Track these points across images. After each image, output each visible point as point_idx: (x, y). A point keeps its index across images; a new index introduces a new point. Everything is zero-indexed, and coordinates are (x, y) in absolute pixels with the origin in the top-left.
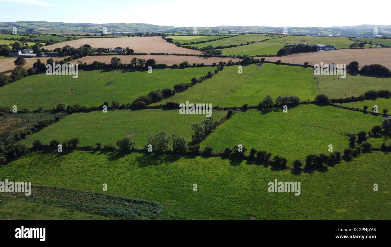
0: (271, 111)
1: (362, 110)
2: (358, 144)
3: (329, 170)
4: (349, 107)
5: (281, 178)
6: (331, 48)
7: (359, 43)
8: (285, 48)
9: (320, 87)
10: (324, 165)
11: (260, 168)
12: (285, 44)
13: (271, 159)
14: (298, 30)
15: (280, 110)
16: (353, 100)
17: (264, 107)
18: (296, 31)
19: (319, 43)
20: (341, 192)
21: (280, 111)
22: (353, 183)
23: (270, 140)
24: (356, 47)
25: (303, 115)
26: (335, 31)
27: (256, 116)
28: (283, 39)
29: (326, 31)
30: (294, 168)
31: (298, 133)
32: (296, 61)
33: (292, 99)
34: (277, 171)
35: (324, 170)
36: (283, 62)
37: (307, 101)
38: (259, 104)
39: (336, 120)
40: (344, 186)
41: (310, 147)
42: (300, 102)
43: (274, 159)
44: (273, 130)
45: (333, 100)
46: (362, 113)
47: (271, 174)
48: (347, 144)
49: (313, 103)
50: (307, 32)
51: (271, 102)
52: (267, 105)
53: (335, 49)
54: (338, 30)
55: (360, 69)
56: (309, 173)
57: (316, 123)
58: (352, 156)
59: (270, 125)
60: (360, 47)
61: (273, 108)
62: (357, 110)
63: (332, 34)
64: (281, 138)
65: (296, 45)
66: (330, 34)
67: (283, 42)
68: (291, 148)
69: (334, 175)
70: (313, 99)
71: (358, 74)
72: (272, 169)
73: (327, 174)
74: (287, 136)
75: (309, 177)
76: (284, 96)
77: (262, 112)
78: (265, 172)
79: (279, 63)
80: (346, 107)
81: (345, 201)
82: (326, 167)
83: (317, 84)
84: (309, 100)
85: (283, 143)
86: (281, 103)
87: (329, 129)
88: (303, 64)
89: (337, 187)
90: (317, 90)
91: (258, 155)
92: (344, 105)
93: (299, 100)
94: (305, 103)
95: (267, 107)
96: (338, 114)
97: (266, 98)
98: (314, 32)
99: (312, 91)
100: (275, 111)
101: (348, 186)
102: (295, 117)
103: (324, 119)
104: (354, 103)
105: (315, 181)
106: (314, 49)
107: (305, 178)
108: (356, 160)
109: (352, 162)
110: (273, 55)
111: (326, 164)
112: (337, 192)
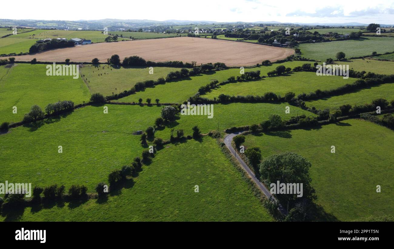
0: (44, 125)
1: (138, 103)
2: (149, 141)
3: (136, 182)
4: (125, 102)
5: (86, 216)
6: (88, 42)
7: (113, 37)
8: (37, 44)
9: (90, 84)
10: (129, 178)
11: (54, 211)
12: (36, 39)
13: (66, 193)
14: (44, 24)
15: (54, 120)
16: (126, 94)
17: (32, 121)
18: (42, 24)
19: (74, 37)
20: (158, 206)
21: (54, 122)
22: (164, 190)
23: (54, 165)
24: (111, 41)
25: (83, 121)
26: (83, 25)
27: (24, 136)
28: (32, 33)
29: (74, 24)
30: (98, 194)
31: (86, 145)
32: (54, 58)
33: (65, 105)
34: (78, 206)
35: (130, 184)
36: (40, 61)
37: (82, 103)
38: (24, 119)
39: (119, 119)
40: (158, 197)
41: (105, 159)
42: (75, 106)
43: (70, 192)
44: (54, 150)
45: (108, 97)
46: (139, 106)
47: (73, 215)
48: (140, 144)
49: (89, 104)
50: (54, 25)
51: (41, 112)
52: (35, 117)
53: (92, 43)
54: (86, 24)
55: (121, 62)
56: (117, 194)
57: (101, 128)
58: (150, 158)
59: (48, 144)
60: (114, 40)
61: (45, 120)
62: (134, 104)
63: (81, 28)
64: (68, 157)
65: (49, 41)
66: (79, 28)
67: (32, 37)
68: (84, 168)
69: (144, 187)
70: (88, 99)
71: (122, 67)
72: (71, 207)
73: (136, 187)
74: (74, 152)
75: (120, 200)
76: (55, 103)
77: (30, 128)
78: (62, 215)
79: (34, 62)
80: (123, 103)
81: (166, 217)
82: (131, 180)
83: (85, 82)
84: (84, 102)
85: (72, 164)
86: (53, 111)
87: (116, 132)
88: (64, 61)
89: (152, 201)
90: (88, 88)
91: (45, 193)
92: (120, 100)
93: (73, 104)
94: (80, 106)
95: (36, 120)
96: (118, 112)
97: (33, 109)
98: (62, 26)
99: (83, 91)
100: (48, 123)
101: (162, 195)
102: (75, 125)
103: (107, 120)
104: (128, 97)
105: (127, 203)
106: (71, 44)
107: (115, 204)
108: (155, 160)
109: (152, 164)
110: (24, 52)
111: (130, 175)
112: (155, 207)
